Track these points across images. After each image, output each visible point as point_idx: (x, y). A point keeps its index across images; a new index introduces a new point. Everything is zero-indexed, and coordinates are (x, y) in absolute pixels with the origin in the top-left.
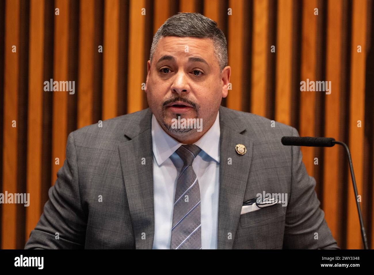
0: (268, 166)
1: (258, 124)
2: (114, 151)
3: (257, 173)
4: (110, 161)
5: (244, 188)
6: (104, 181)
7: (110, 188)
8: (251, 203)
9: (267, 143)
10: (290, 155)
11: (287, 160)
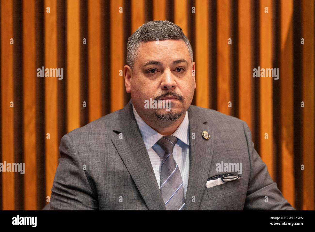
0: (229, 149)
1: (215, 116)
2: (110, 144)
3: (220, 155)
4: (108, 152)
5: (209, 167)
6: (108, 167)
7: (114, 173)
8: (216, 178)
9: (225, 132)
10: (245, 140)
11: (244, 144)
